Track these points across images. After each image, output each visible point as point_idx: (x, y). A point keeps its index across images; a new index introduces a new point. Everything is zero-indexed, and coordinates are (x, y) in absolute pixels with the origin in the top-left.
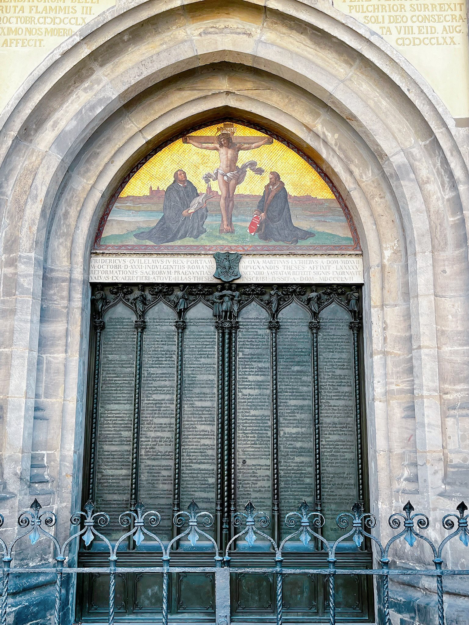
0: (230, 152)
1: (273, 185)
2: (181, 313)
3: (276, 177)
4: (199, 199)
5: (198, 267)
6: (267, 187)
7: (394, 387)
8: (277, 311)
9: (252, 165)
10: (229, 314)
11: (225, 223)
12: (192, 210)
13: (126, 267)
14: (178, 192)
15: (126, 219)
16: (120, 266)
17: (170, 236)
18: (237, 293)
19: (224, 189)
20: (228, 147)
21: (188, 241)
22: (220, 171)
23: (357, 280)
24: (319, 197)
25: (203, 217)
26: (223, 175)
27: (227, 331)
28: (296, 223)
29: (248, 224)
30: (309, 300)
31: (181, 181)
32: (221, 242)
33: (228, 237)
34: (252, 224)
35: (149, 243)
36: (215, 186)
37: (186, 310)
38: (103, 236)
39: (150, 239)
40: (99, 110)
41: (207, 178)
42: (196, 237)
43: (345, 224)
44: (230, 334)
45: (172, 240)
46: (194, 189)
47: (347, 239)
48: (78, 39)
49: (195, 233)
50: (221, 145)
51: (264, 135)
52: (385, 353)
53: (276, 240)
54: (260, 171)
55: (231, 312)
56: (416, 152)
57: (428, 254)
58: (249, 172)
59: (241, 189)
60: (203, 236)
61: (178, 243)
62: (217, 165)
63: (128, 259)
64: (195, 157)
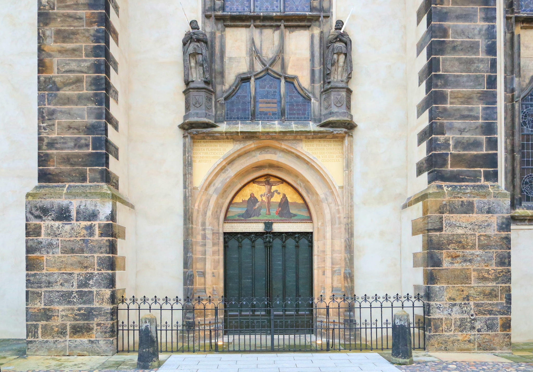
0: (269, 187)
1: (284, 198)
2: (253, 242)
3: (284, 196)
4: (259, 203)
5: (259, 227)
6: (282, 199)
7: (320, 266)
8: (285, 241)
9: (276, 191)
10: (269, 242)
11: (268, 211)
12: (256, 207)
13: (235, 227)
14: (252, 201)
15: (234, 210)
16: (233, 227)
17: (249, 216)
18: (271, 235)
19: (267, 200)
20: (268, 185)
21: (255, 218)
22: (266, 194)
23: (311, 231)
24: (299, 202)
25: (260, 210)
26: (267, 195)
27: (268, 248)
28: (291, 211)
29: (275, 212)
30: (295, 237)
31: (252, 197)
32: (266, 218)
33: (268, 216)
34: (277, 212)
35: (242, 218)
36: (264, 199)
37: (255, 241)
38: (227, 216)
39: (243, 217)
40: (228, 180)
41: (261, 196)
42: (258, 216)
43: (307, 212)
44: (270, 249)
45: (250, 217)
46: (257, 200)
47: (308, 217)
48: (222, 160)
49: (258, 215)
50: (266, 184)
51: (280, 180)
52: (318, 256)
53: (285, 217)
54: (279, 193)
55: (270, 242)
56: (328, 193)
57: (330, 227)
58: (275, 194)
59: (273, 200)
60: (260, 216)
61: (252, 218)
62: (265, 191)
63: (236, 224)
64: (257, 188)
